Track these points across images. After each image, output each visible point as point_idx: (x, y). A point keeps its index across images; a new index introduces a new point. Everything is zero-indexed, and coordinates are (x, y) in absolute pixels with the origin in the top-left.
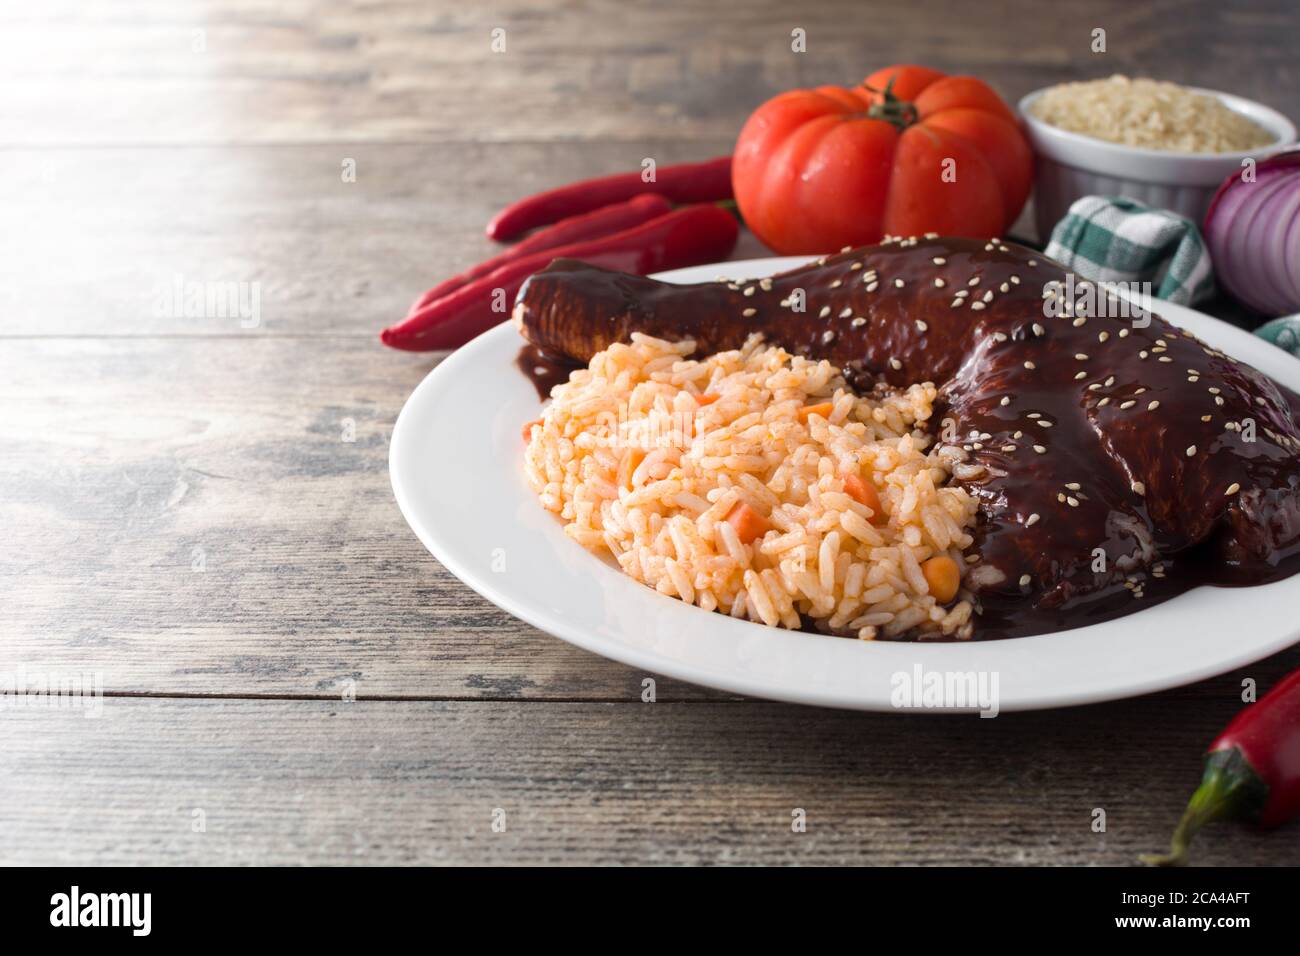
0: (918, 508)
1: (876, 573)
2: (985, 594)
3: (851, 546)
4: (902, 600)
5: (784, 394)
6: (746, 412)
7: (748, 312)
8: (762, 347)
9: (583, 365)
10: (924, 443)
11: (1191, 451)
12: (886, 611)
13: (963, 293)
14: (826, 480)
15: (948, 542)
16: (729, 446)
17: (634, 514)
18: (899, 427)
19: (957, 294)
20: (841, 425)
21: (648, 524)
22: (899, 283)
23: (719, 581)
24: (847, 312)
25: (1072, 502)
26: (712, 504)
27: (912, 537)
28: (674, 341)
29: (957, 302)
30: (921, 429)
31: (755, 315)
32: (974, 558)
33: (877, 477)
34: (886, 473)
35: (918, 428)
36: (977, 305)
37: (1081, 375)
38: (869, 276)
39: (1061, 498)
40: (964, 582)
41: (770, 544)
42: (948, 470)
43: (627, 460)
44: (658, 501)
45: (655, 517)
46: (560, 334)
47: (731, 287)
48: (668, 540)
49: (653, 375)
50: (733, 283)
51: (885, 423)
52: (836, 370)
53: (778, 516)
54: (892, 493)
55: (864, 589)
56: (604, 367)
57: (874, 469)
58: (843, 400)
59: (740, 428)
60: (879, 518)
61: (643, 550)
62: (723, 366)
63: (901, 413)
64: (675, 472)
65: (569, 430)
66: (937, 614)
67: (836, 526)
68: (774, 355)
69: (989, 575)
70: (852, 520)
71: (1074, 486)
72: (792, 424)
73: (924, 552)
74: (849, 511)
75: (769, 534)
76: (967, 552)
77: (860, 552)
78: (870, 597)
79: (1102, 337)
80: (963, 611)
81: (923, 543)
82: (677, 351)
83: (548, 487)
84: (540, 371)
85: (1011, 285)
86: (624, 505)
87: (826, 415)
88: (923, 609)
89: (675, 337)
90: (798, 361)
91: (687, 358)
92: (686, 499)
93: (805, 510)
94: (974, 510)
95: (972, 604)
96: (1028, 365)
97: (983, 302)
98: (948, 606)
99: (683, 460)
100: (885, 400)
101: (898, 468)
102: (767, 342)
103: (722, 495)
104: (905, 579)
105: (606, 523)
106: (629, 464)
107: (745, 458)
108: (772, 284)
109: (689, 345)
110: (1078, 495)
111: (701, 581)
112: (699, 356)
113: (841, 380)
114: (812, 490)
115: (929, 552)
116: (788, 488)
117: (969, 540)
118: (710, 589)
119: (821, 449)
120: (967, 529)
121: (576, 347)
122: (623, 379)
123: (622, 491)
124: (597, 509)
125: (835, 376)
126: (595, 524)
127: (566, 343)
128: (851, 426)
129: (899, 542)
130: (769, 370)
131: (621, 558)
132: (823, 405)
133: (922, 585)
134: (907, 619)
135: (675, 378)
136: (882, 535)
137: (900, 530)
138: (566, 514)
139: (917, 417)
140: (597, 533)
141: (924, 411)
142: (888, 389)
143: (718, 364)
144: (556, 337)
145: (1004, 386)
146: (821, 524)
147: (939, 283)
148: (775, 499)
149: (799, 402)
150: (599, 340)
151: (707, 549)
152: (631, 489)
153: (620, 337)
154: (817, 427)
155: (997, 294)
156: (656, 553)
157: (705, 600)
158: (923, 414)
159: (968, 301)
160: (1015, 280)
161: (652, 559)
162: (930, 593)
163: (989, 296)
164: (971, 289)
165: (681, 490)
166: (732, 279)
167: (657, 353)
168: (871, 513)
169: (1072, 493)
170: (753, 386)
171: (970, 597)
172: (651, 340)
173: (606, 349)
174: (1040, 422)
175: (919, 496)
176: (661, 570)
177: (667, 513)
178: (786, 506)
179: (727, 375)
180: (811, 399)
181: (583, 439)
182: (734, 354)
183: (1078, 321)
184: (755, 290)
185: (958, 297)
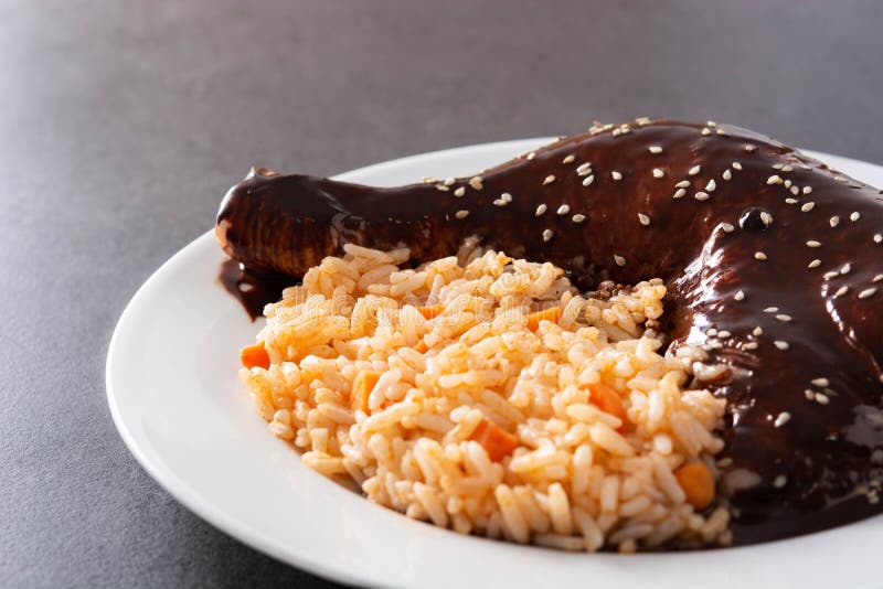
0: (666, 416)
1: (630, 485)
2: (741, 498)
3: (602, 457)
4: (660, 511)
5: (510, 300)
6: (473, 323)
7: (462, 214)
8: (479, 250)
9: (296, 280)
10: (658, 343)
12: (644, 522)
13: (685, 183)
14: (570, 391)
15: (699, 447)
16: (465, 361)
17: (376, 439)
18: (631, 327)
19: (678, 185)
20: (572, 329)
21: (391, 448)
22: (616, 176)
23: (472, 505)
24: (563, 209)
25: (821, 398)
26: (455, 424)
27: (662, 445)
28: (386, 250)
29: (679, 193)
30: (653, 327)
31: (468, 216)
32: (727, 462)
33: (619, 384)
34: (627, 379)
35: (650, 327)
36: (701, 195)
37: (815, 263)
38: (583, 169)
39: (808, 393)
40: (719, 487)
41: (520, 462)
42: (689, 372)
43: (361, 383)
44: (399, 424)
45: (398, 441)
46: (268, 250)
47: (440, 188)
48: (414, 464)
49: (372, 288)
50: (442, 183)
51: (616, 323)
52: (559, 271)
53: (526, 432)
54: (636, 399)
55: (621, 502)
56: (318, 282)
57: (615, 377)
58: (572, 303)
59: (470, 341)
60: (627, 428)
61: (389, 476)
62: (441, 273)
63: (630, 312)
64: (412, 393)
65: (290, 352)
66: (697, 522)
67: (586, 439)
68: (493, 259)
69: (744, 479)
70: (603, 432)
71: (822, 382)
72: (523, 332)
73: (675, 460)
74: (599, 424)
75: (518, 451)
76: (718, 456)
77: (612, 464)
78: (628, 510)
79: (834, 222)
80: (721, 517)
81: (675, 451)
82: (392, 260)
83: (278, 414)
84: (245, 288)
85: (734, 171)
86: (364, 430)
87: (556, 320)
88: (681, 518)
89: (388, 245)
90: (520, 264)
91: (402, 267)
92: (428, 421)
93: (552, 424)
94: (721, 413)
95: (730, 510)
96: (759, 255)
97: (706, 192)
98: (705, 511)
99: (418, 378)
100: (612, 299)
101: (639, 373)
102: (484, 245)
103: (467, 415)
104: (659, 489)
105: (344, 449)
106: (363, 386)
107: (483, 373)
108: (483, 183)
109: (403, 253)
110: (828, 391)
111: (453, 506)
112: (414, 263)
113: (566, 281)
114: (556, 401)
115: (683, 459)
116: (531, 403)
117: (719, 444)
118: (464, 513)
119: (559, 357)
120: (716, 432)
121: (285, 261)
122: (340, 293)
123: (359, 415)
124: (333, 434)
125: (559, 277)
126: (333, 450)
127: (274, 259)
128: (584, 330)
129: (649, 451)
130: (490, 274)
131: (366, 486)
132: (553, 310)
133: (679, 494)
134: (668, 529)
135: (394, 289)
136: (632, 444)
137: (649, 439)
138: (300, 442)
139: (648, 315)
140: (336, 461)
141: (655, 309)
142: (615, 287)
143: (436, 271)
144: (263, 253)
145: (737, 279)
146: (570, 437)
147: (658, 173)
148: (520, 416)
149: (528, 308)
150: (309, 254)
151: (457, 472)
152: (368, 413)
153: (330, 250)
154: (551, 335)
155: (720, 181)
156: (402, 478)
157: (458, 522)
158: (654, 312)
159: (690, 191)
160: (737, 166)
161: (401, 485)
162: (689, 501)
163: (711, 185)
164: (691, 178)
165: (421, 411)
166: (440, 179)
167: (373, 265)
168: (618, 422)
169: (820, 390)
170: (476, 294)
171: (726, 502)
172: (364, 250)
173: (318, 264)
174: (779, 317)
175: (666, 403)
176: (410, 496)
177: (409, 434)
178: (532, 421)
179: (447, 283)
180: (537, 303)
181: (310, 361)
182: (451, 261)
183: (807, 207)
184: (466, 190)
185: (680, 188)
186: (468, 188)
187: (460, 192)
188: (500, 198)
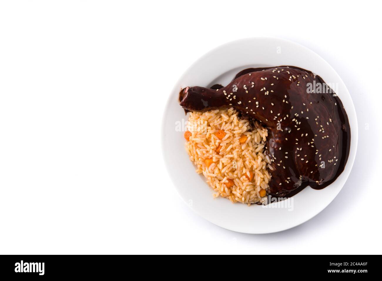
1: (252, 196)
7: (230, 104)
11: (312, 172)
22: (263, 108)
24: (251, 110)
25: (288, 182)
38: (257, 103)
39: (286, 181)
47: (227, 98)
53: (235, 182)
71: (289, 178)
75: (234, 186)
79: (302, 135)
85: (286, 117)
96: (286, 139)
97: (280, 121)
110: (289, 180)
117: (269, 186)
147: (271, 112)
155: (283, 120)
159: (277, 120)
169: (288, 180)
183: (298, 129)
184: (232, 99)
185: (275, 118)
186: (233, 99)
187: (231, 100)
188: (239, 102)
